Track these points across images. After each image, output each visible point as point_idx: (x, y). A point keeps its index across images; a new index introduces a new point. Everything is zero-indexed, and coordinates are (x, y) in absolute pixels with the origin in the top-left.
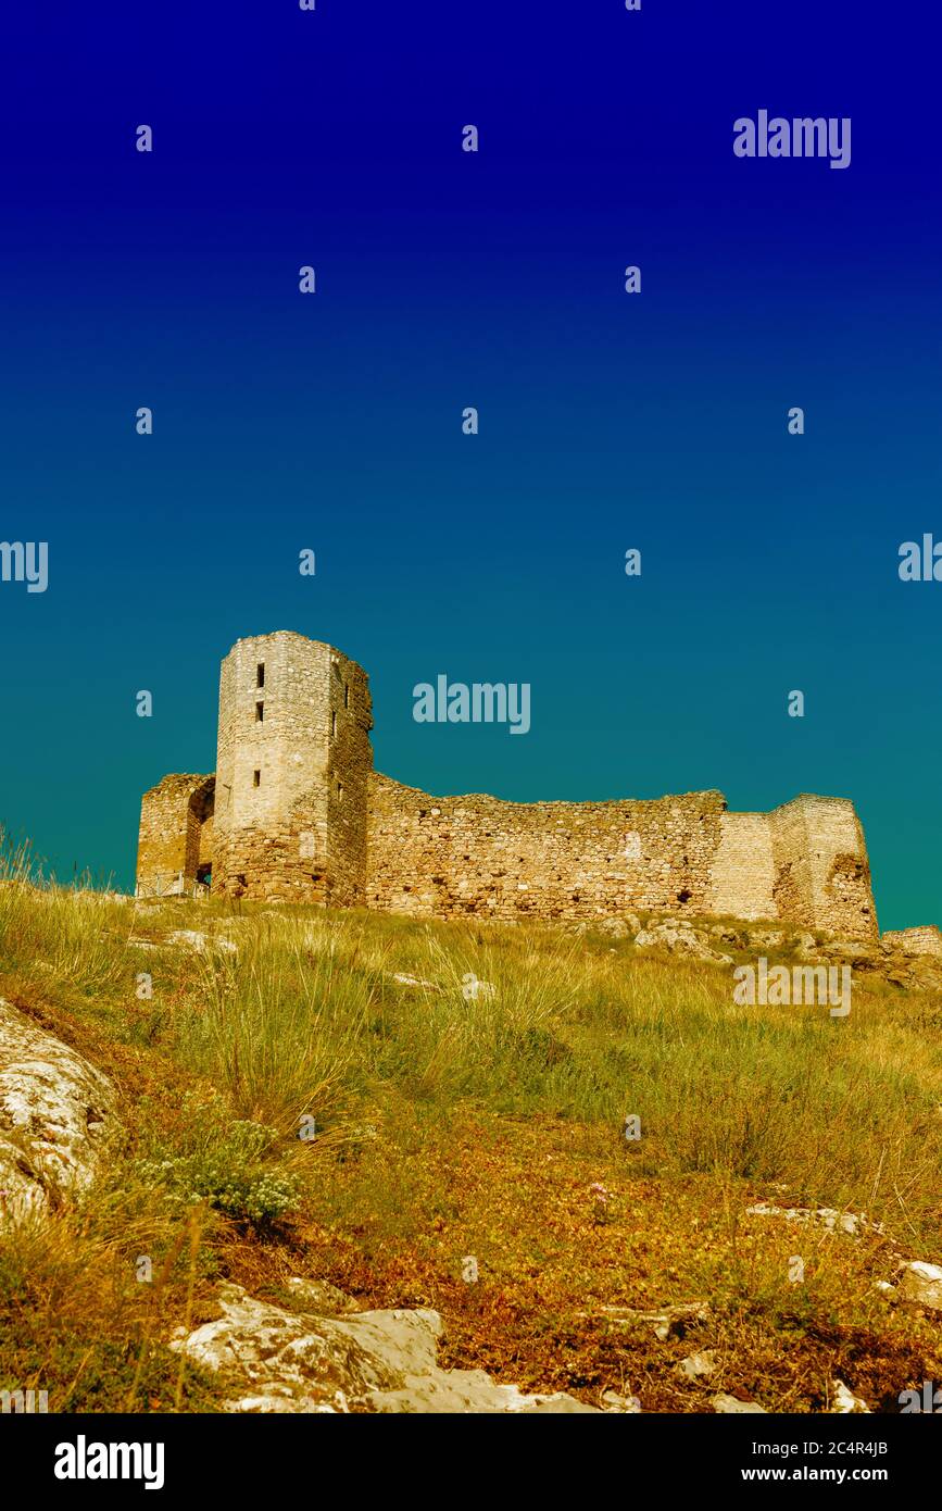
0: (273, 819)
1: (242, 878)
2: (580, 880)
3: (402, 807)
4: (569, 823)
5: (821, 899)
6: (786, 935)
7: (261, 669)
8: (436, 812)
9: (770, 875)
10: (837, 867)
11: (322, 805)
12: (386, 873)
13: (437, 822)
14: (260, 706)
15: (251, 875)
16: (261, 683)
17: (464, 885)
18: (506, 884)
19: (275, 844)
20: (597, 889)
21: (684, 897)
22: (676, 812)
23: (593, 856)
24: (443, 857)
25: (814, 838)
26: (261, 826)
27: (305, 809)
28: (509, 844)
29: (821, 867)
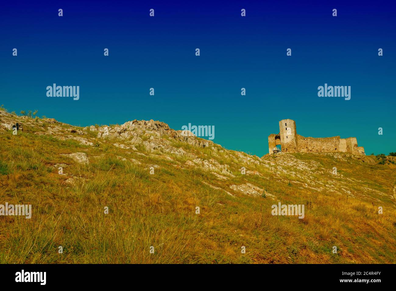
0: (290, 142)
1: (287, 149)
2: (323, 147)
3: (301, 138)
4: (322, 140)
5: (353, 150)
6: (350, 155)
7: (286, 123)
8: (306, 139)
9: (346, 146)
10: (355, 146)
11: (294, 140)
12: (300, 147)
13: (306, 140)
14: (286, 128)
15: (288, 148)
16: (286, 125)
17: (310, 148)
18: (315, 148)
19: (290, 145)
20: (326, 148)
21: (336, 149)
22: (334, 139)
23: (325, 144)
24: (307, 145)
25: (352, 143)
26: (288, 143)
27: (293, 141)
28: (315, 143)
29: (353, 146)
